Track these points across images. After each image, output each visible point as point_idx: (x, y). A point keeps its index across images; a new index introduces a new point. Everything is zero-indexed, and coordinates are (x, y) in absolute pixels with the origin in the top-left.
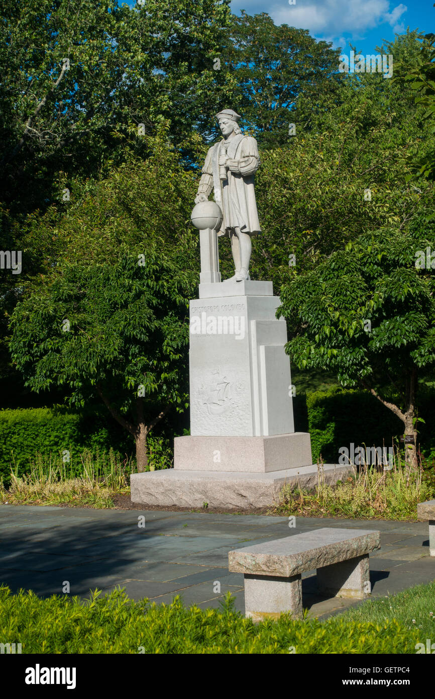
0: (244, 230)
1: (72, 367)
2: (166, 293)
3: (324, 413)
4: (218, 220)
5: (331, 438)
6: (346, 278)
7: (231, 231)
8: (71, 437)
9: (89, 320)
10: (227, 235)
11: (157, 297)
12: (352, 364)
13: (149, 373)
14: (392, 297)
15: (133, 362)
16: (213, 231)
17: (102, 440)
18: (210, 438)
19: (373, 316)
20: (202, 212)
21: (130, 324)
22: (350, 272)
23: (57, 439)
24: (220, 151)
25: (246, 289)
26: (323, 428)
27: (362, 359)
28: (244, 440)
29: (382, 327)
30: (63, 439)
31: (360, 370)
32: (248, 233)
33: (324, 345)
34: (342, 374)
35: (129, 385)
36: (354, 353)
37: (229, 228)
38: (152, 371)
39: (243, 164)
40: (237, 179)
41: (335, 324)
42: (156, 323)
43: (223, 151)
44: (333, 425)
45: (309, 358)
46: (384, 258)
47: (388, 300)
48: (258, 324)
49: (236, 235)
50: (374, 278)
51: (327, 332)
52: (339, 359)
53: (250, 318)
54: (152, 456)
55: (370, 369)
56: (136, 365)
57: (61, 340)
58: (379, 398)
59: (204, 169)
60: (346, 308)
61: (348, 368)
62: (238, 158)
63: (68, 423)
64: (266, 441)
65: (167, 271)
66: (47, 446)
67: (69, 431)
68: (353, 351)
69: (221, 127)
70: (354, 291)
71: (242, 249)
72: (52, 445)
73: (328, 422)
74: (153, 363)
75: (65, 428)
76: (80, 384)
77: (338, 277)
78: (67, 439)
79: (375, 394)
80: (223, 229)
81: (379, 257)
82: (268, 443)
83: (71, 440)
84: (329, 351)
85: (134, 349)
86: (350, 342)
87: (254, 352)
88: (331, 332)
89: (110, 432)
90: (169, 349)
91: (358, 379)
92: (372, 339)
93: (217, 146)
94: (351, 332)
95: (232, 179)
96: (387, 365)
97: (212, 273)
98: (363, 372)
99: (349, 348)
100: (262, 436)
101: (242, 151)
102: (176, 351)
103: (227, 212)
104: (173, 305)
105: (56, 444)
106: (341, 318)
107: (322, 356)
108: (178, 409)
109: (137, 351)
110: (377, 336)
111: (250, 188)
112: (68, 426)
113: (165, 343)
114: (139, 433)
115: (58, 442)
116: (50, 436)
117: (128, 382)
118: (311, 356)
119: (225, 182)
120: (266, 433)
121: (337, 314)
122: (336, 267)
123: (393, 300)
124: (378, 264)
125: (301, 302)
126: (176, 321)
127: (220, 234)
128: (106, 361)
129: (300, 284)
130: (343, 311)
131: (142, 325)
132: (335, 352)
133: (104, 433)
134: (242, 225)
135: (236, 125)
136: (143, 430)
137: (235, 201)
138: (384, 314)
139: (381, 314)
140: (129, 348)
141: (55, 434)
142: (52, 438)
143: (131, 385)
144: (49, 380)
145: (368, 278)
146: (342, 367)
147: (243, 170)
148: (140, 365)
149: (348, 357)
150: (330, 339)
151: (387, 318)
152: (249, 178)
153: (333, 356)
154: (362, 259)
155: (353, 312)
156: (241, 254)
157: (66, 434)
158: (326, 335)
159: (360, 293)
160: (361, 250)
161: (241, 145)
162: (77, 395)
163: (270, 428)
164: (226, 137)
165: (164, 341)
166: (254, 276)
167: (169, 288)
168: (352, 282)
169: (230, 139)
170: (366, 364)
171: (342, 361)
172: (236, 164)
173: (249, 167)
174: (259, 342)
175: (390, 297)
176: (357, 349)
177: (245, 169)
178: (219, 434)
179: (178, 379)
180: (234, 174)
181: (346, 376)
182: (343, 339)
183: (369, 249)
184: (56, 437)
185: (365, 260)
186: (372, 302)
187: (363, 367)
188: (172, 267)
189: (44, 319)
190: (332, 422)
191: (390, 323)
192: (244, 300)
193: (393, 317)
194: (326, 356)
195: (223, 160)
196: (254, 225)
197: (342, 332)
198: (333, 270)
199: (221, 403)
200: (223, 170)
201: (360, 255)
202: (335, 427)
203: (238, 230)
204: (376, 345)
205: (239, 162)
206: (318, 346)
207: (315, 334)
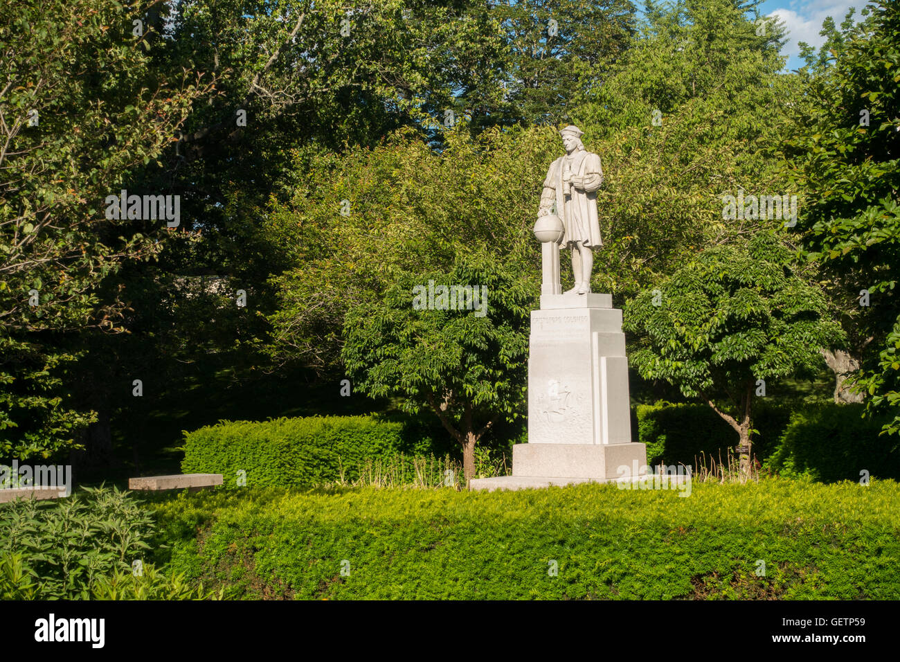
0: (587, 245)
1: (415, 374)
2: (504, 302)
3: (655, 426)
4: (561, 233)
5: (662, 451)
6: (690, 295)
7: (573, 245)
8: (394, 445)
9: (425, 327)
10: (568, 248)
11: (494, 307)
12: (696, 376)
13: (486, 382)
14: (735, 315)
15: (470, 370)
16: (555, 244)
17: (425, 449)
18: (550, 445)
19: (717, 332)
20: (545, 226)
21: (471, 333)
22: (693, 289)
23: (381, 447)
24: (564, 166)
25: (589, 301)
26: (654, 441)
27: (705, 371)
28: (585, 448)
29: (724, 342)
30: (387, 447)
31: (701, 382)
32: (589, 247)
33: (668, 357)
34: (685, 385)
35: (467, 392)
36: (697, 366)
37: (571, 242)
38: (487, 379)
39: (587, 181)
40: (580, 195)
41: (680, 338)
42: (495, 332)
43: (567, 167)
44: (664, 437)
45: (654, 370)
46: (726, 277)
47: (731, 318)
48: (600, 336)
49: (577, 248)
50: (715, 295)
51: (673, 345)
52: (683, 371)
53: (592, 328)
54: (481, 465)
55: (711, 382)
56: (473, 373)
57: (397, 346)
58: (716, 409)
59: (546, 183)
60: (690, 324)
61: (691, 380)
62: (582, 174)
63: (392, 430)
64: (607, 449)
65: (504, 281)
66: (371, 453)
67: (393, 439)
68: (697, 364)
69: (565, 143)
70: (698, 308)
71: (583, 263)
72: (376, 453)
73: (659, 435)
74: (489, 372)
75: (389, 436)
76: (417, 391)
77: (682, 294)
78: (390, 447)
79: (713, 406)
80: (564, 242)
81: (721, 276)
82: (608, 450)
83: (395, 449)
84: (674, 363)
85: (472, 358)
86: (693, 356)
87: (596, 362)
88: (677, 345)
89: (433, 442)
90: (506, 358)
91: (700, 390)
92: (715, 353)
93: (560, 161)
94: (696, 347)
95: (575, 194)
96: (727, 378)
97: (554, 285)
98: (705, 384)
99: (692, 361)
100: (602, 444)
101: (586, 168)
102: (512, 360)
103: (570, 226)
104: (509, 314)
105: (380, 452)
106: (687, 333)
107: (667, 368)
108: (507, 419)
109: (475, 359)
110: (720, 350)
111: (593, 203)
112: (392, 434)
113: (502, 352)
114: (468, 442)
115: (381, 450)
116: (374, 444)
117: (466, 390)
118: (656, 367)
119: (568, 197)
120: (606, 442)
121: (684, 329)
122: (681, 285)
123: (737, 317)
124: (720, 283)
125: (647, 316)
126: (511, 330)
127: (562, 247)
128: (448, 368)
129: (646, 299)
130: (688, 327)
131: (482, 334)
132: (680, 364)
133: (427, 442)
134: (584, 241)
135: (579, 142)
136: (472, 439)
137: (578, 215)
138: (727, 330)
139: (723, 330)
140: (467, 356)
141: (379, 441)
142: (376, 446)
143: (469, 393)
144: (386, 386)
145: (711, 296)
146: (686, 379)
147: (587, 187)
148: (477, 374)
149: (692, 370)
150: (675, 352)
151: (729, 334)
152: (591, 194)
153: (678, 369)
154: (705, 277)
155: (697, 327)
156: (582, 267)
157: (390, 442)
158: (672, 349)
159: (704, 310)
160: (703, 269)
161: (584, 161)
162: (412, 401)
163: (610, 437)
164: (569, 153)
165: (500, 350)
166: (595, 289)
167: (507, 298)
168: (696, 299)
169: (573, 155)
170: (708, 376)
171: (686, 373)
172: (580, 181)
173: (594, 183)
174: (601, 353)
175: (734, 315)
176: (700, 362)
177: (590, 186)
178: (559, 442)
179: (510, 389)
180: (578, 190)
181: (688, 387)
182: (688, 353)
183: (711, 268)
184: (380, 444)
185: (707, 278)
186: (717, 319)
187: (705, 379)
188: (509, 276)
189: (383, 326)
190: (664, 434)
191: (732, 338)
192: (587, 312)
193: (735, 332)
194: (670, 368)
195: (567, 176)
196: (596, 240)
197: (687, 346)
198: (678, 287)
199: (562, 412)
200: (567, 186)
201: (703, 274)
202: (666, 440)
203: (580, 244)
204: (718, 358)
205: (583, 179)
206: (663, 358)
207: (661, 347)
